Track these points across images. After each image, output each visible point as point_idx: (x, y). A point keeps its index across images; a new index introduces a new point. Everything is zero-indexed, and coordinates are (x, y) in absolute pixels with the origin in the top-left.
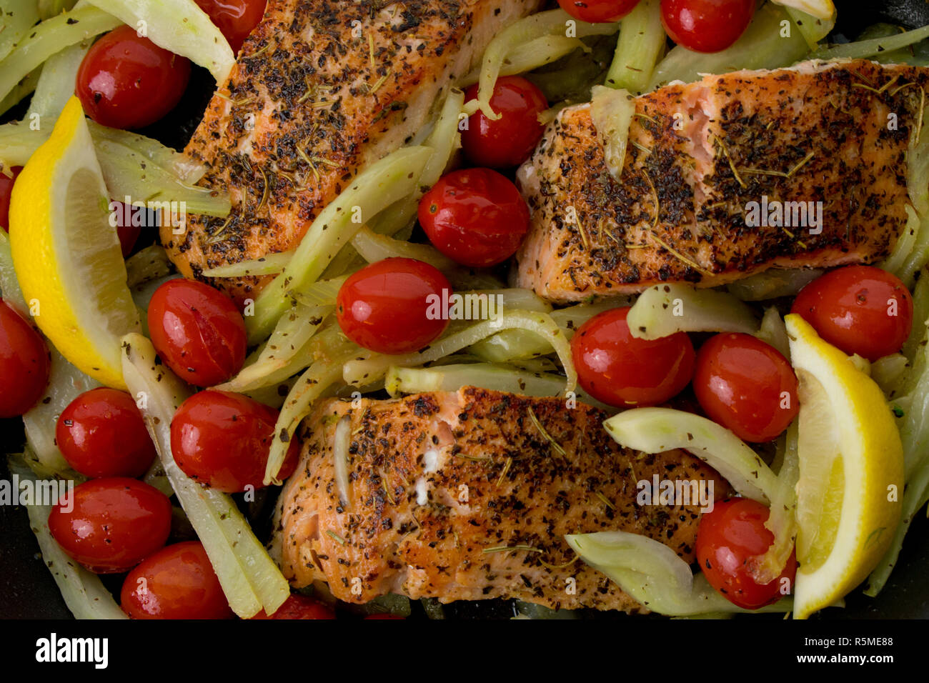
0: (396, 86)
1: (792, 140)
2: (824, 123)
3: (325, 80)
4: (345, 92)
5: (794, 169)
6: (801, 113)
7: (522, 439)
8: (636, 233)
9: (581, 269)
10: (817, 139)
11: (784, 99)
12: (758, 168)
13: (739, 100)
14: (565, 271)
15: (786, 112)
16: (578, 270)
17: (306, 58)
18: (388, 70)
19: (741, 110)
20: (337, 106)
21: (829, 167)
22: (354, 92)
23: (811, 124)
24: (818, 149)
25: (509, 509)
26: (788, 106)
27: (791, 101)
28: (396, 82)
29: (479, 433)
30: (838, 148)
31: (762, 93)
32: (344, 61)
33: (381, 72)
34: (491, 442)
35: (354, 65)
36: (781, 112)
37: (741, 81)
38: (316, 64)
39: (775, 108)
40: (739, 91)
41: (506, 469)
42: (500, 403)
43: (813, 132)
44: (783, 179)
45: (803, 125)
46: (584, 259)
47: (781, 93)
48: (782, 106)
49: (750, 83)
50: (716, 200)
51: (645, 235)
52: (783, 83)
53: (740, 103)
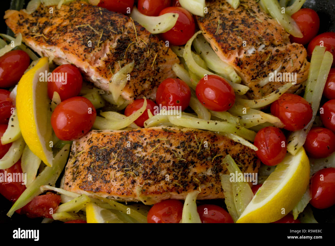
0: (159, 134)
1: (78, 33)
2: (66, 32)
3: (174, 157)
4: (173, 148)
5: (85, 26)
6: (70, 38)
7: (226, 31)
8: (141, 46)
9: (163, 51)
10: (72, 30)
11: (71, 44)
12: (94, 32)
13: (83, 51)
14: (168, 55)
15: (74, 40)
16: (165, 51)
17: (171, 168)
18: (157, 140)
19: (85, 49)
20: (178, 148)
21: (75, 22)
22: (171, 145)
23: (70, 34)
24: (74, 27)
25: (246, 23)
26: (72, 41)
27: (70, 42)
28: (158, 135)
29: (233, 42)
30: (68, 25)
31: (75, 49)
32: (164, 155)
33: (159, 141)
34: (234, 38)
35: (162, 151)
36: (75, 41)
37: (78, 56)
38: (171, 163)
39: (76, 43)
40: (81, 54)
41: (237, 29)
42: (222, 42)
43: (71, 32)
44: (91, 25)
45: (72, 35)
46: (161, 53)
47: (70, 46)
48: (73, 43)
49: (76, 54)
50: (113, 33)
51: (139, 43)
52: (68, 48)
53: (84, 51)
